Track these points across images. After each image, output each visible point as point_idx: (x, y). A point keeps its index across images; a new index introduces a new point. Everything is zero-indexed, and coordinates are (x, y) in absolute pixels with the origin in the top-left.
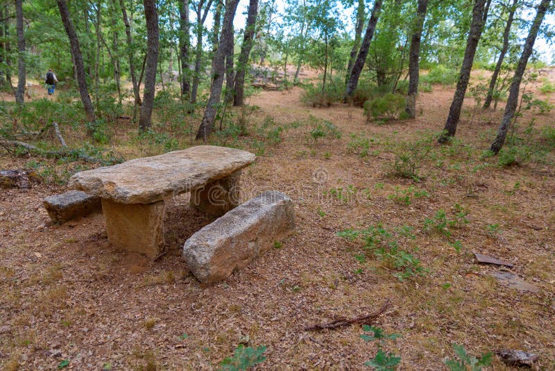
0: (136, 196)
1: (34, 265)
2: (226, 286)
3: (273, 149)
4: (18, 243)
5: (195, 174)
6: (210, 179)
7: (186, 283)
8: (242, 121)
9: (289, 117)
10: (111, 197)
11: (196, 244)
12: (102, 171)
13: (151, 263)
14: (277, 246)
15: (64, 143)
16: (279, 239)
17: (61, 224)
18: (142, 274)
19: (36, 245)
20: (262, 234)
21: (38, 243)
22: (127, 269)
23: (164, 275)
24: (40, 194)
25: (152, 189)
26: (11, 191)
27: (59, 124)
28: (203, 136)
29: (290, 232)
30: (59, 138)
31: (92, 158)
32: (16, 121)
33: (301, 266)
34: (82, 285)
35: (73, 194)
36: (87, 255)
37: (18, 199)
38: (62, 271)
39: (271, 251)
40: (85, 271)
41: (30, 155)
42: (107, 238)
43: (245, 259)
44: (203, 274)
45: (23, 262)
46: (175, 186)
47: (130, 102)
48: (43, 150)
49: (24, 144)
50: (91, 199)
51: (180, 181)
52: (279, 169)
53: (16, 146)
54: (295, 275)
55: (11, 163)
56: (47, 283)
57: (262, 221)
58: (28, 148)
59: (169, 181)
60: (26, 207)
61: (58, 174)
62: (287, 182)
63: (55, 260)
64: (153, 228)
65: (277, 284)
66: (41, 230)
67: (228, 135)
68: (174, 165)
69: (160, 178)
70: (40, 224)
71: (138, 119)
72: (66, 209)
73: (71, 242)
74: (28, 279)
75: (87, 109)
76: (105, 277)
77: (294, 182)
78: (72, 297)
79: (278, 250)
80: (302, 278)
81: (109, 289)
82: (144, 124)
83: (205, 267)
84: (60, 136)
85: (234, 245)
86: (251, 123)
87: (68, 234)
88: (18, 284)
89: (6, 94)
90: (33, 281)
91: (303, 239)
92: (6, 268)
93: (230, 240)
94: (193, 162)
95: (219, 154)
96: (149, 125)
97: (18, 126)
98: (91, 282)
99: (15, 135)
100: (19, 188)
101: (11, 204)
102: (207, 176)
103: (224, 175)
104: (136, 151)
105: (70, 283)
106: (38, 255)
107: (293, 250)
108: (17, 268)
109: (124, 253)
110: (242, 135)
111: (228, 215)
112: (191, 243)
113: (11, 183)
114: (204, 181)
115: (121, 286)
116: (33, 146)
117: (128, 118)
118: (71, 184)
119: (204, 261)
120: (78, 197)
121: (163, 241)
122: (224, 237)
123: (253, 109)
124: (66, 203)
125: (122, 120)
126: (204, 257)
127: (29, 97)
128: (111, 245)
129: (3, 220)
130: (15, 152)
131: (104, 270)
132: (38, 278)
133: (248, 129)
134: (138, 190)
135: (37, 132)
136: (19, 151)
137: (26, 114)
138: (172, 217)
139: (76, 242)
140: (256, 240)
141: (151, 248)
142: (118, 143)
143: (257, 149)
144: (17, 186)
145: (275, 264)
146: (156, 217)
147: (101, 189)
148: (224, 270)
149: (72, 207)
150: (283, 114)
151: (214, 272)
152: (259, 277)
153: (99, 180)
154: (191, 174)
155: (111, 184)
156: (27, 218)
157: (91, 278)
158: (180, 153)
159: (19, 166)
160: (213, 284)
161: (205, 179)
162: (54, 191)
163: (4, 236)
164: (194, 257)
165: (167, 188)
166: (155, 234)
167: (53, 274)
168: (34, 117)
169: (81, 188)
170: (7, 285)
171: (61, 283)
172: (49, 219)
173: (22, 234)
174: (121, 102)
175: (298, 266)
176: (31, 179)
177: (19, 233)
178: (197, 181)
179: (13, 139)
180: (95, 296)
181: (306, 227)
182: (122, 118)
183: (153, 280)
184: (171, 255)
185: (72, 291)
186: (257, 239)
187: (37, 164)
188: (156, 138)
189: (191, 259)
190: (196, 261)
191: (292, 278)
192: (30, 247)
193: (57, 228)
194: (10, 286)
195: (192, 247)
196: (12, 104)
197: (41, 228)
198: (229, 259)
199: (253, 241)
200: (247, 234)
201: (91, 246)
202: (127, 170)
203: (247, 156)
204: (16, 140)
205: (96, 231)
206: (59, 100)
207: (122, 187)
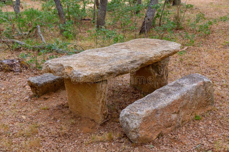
0: (86, 76)
1: (21, 124)
2: (152, 146)
3: (203, 40)
4: (12, 109)
5: (131, 60)
6: (142, 64)
7: (121, 142)
8: (177, 18)
9: (221, 12)
10: (69, 78)
11: (129, 113)
12: (65, 59)
13: (98, 126)
14: (196, 118)
15: (44, 40)
16: (199, 113)
17: (39, 97)
18: (91, 134)
19: (23, 111)
20: (184, 108)
21: (24, 109)
22: (81, 130)
23: (106, 135)
24: (27, 76)
25: (98, 72)
26: (9, 74)
27: (41, 26)
28: (144, 31)
29: (210, 108)
30: (41, 36)
31: (61, 50)
32: (13, 25)
33: (217, 135)
34: (50, 139)
35: (46, 75)
36: (55, 119)
37: (13, 79)
38: (38, 129)
39: (192, 122)
40: (53, 130)
41: (22, 49)
42: (68, 107)
43: (169, 127)
44: (134, 136)
45: (15, 122)
46: (115, 69)
47: (91, 7)
48: (30, 46)
49: (18, 41)
50: (58, 79)
51: (118, 66)
52: (207, 56)
53: (13, 43)
54: (210, 142)
55: (10, 55)
56: (28, 136)
57: (183, 98)
58: (21, 45)
59: (110, 65)
60: (18, 85)
61: (39, 62)
62: (212, 67)
63: (34, 121)
64: (99, 101)
65: (194, 148)
66: (27, 100)
67: (165, 30)
68: (116, 53)
69: (104, 63)
70: (26, 97)
71: (96, 20)
72: (42, 86)
73: (45, 109)
74: (17, 133)
75: (60, 14)
76: (65, 134)
77: (219, 67)
78: (43, 146)
79: (197, 122)
80: (215, 145)
81: (68, 143)
82: (100, 23)
83: (135, 131)
84: (41, 35)
85: (158, 116)
86: (186, 19)
87: (43, 104)
88: (11, 135)
89: (9, 6)
90: (20, 134)
91: (221, 114)
92: (4, 125)
93: (156, 111)
94: (130, 51)
95: (152, 45)
96: (103, 24)
97: (15, 29)
98: (56, 137)
99: (14, 35)
100: (14, 72)
101: (9, 82)
102: (140, 62)
103: (154, 61)
104: (94, 44)
105: (42, 137)
106: (24, 117)
107: (210, 122)
108: (11, 125)
109: (79, 119)
110: (177, 29)
111: (155, 92)
112: (125, 112)
113: (9, 69)
114: (138, 66)
115: (76, 141)
116: (23, 43)
117: (89, 20)
118: (44, 68)
119: (135, 126)
120: (49, 78)
121: (106, 111)
122: (151, 108)
123: (187, 7)
124: (42, 82)
125: (85, 21)
126: (134, 123)
127: (22, 8)
128: (71, 112)
129: (4, 93)
130: (12, 47)
131: (65, 130)
132: (23, 132)
133: (183, 24)
134: (88, 72)
135: (27, 33)
136: (15, 46)
137: (20, 20)
138: (116, 94)
139: (48, 109)
140: (178, 113)
141: (98, 115)
142: (81, 39)
143: (189, 40)
144: (13, 70)
145: (194, 132)
146: (101, 92)
147: (63, 72)
148: (151, 134)
149: (46, 85)
150: (215, 10)
151: (143, 135)
152: (179, 142)
153: (62, 65)
154: (127, 61)
155: (70, 68)
156: (18, 92)
157: (56, 134)
158: (122, 45)
159: (15, 57)
160: (142, 144)
161: (138, 64)
162: (36, 74)
163: (4, 104)
164: (127, 123)
165: (109, 71)
166: (100, 106)
167: (32, 130)
168: (25, 22)
169: (50, 71)
170: (5, 136)
171: (37, 137)
172: (32, 93)
173: (15, 103)
174: (84, 8)
175: (214, 135)
176: (22, 65)
177: (13, 102)
178: (132, 66)
179: (12, 39)
180: (58, 147)
181: (225, 104)
182: (84, 20)
183: (97, 138)
184: (112, 121)
185: (44, 142)
186: (179, 111)
187: (26, 55)
188: (107, 34)
189: (125, 124)
190: (129, 126)
191: (206, 145)
192: (19, 112)
193: (36, 99)
194: (6, 136)
195: (126, 115)
196: (12, 13)
197: (27, 99)
198: (155, 126)
199: (175, 113)
200: (170, 107)
201: (57, 112)
202: (81, 58)
203: (174, 46)
204: (14, 38)
205: (61, 103)
206: (43, 9)
207: (77, 70)
